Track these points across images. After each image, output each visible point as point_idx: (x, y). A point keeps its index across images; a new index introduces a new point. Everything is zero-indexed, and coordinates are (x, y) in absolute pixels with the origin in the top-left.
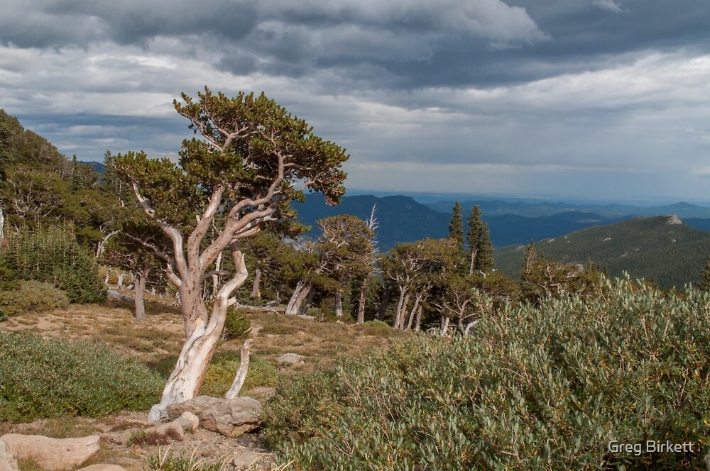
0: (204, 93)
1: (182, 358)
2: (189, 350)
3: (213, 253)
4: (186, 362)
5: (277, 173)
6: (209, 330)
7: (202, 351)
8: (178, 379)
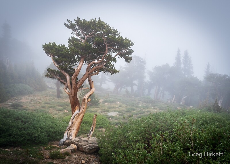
0: (77, 19)
1: (71, 122)
2: (73, 119)
3: (81, 82)
4: (72, 123)
5: (105, 50)
6: (81, 111)
7: (78, 119)
8: (70, 130)
